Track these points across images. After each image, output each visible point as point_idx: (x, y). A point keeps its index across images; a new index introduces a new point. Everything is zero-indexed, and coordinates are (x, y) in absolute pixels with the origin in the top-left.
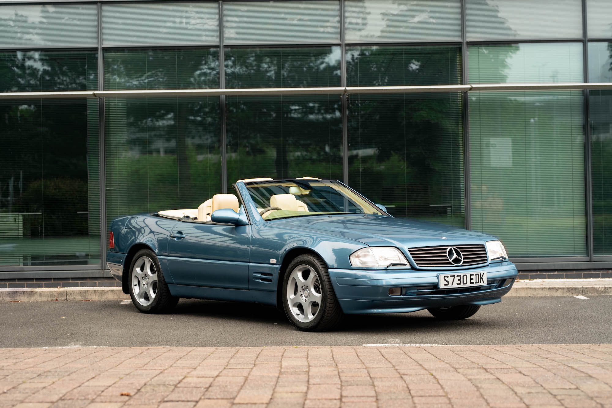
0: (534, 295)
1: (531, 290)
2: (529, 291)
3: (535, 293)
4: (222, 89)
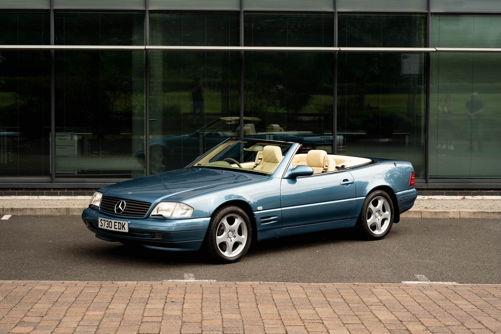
0: (487, 217)
1: (485, 213)
2: (484, 214)
3: (488, 216)
4: (241, 46)
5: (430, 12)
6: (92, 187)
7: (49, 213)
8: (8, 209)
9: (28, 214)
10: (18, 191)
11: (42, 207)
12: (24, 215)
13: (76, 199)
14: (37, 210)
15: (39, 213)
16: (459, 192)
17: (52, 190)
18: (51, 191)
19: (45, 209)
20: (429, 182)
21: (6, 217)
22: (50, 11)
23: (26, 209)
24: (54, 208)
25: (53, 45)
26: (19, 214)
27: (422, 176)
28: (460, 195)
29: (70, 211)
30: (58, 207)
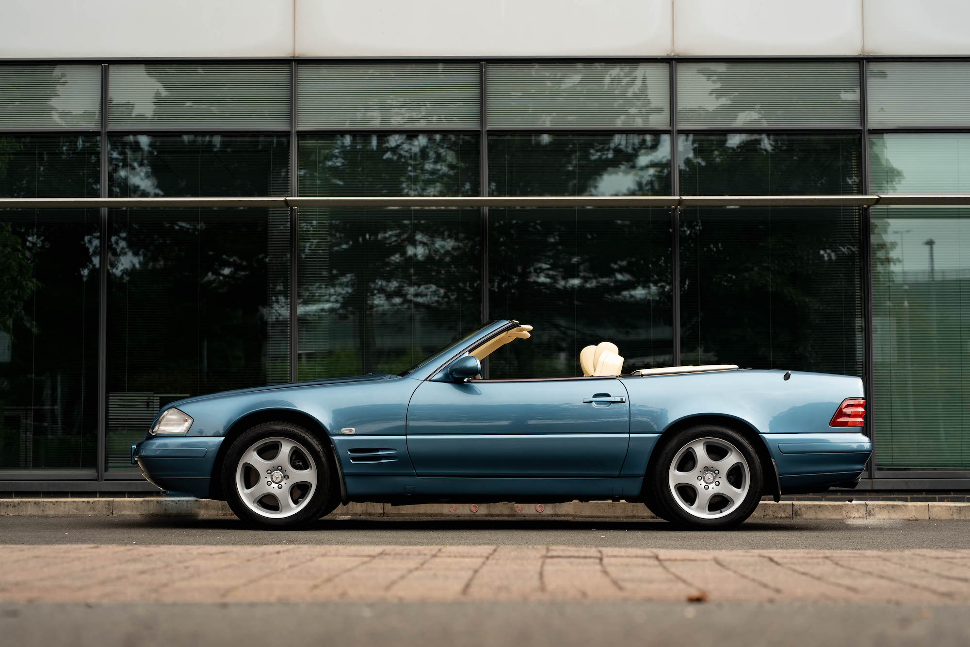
5: (866, 129)
11: (59, 500)
12: (20, 516)
14: (47, 507)
16: (939, 497)
19: (65, 502)
20: (876, 477)
22: (100, 134)
24: (83, 501)
25: (104, 196)
26: (11, 513)
29: (116, 508)
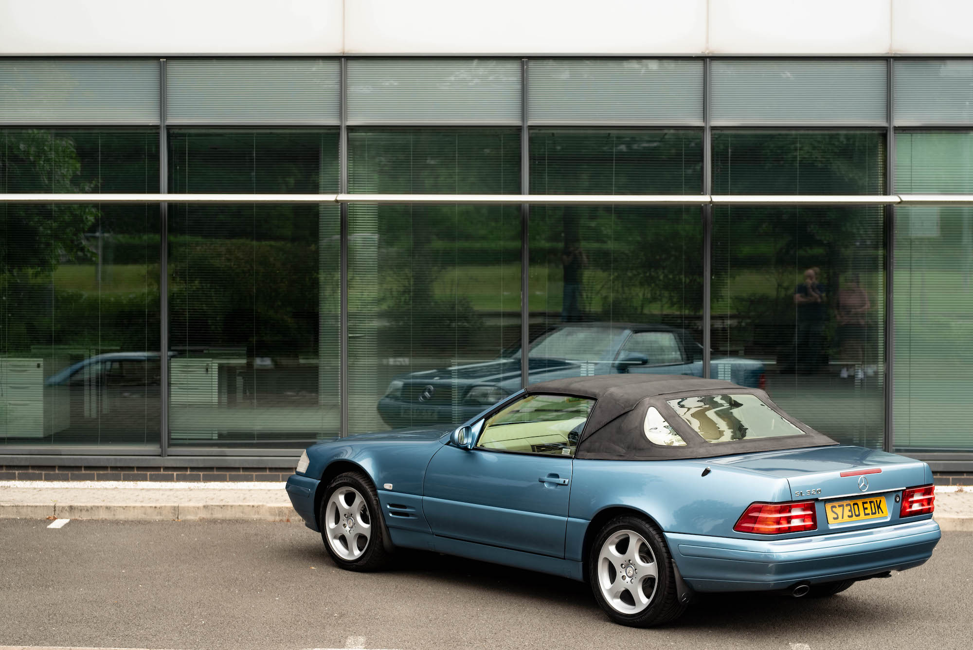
4: (524, 194)
5: (892, 126)
6: (237, 466)
7: (141, 516)
8: (63, 508)
9: (101, 517)
10: (98, 472)
11: (128, 505)
12: (93, 520)
13: (206, 488)
14: (118, 511)
15: (121, 516)
16: (952, 479)
17: (162, 470)
18: (159, 473)
19: (134, 507)
21: (58, 524)
22: (159, 128)
23: (98, 507)
24: (151, 507)
25: (164, 193)
26: (85, 517)
27: (881, 447)
28: (954, 484)
29: (181, 513)
30: (158, 505)
